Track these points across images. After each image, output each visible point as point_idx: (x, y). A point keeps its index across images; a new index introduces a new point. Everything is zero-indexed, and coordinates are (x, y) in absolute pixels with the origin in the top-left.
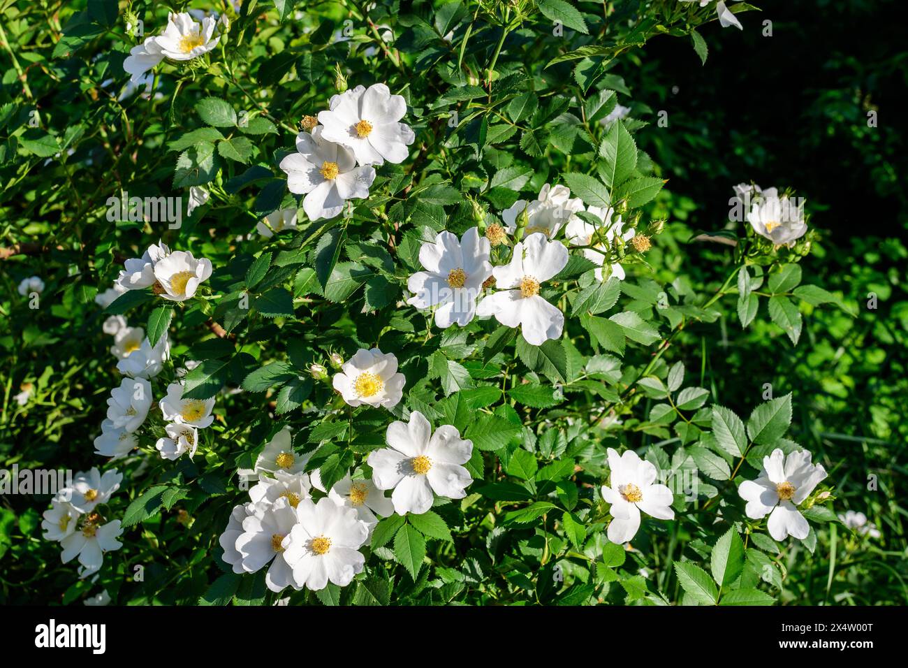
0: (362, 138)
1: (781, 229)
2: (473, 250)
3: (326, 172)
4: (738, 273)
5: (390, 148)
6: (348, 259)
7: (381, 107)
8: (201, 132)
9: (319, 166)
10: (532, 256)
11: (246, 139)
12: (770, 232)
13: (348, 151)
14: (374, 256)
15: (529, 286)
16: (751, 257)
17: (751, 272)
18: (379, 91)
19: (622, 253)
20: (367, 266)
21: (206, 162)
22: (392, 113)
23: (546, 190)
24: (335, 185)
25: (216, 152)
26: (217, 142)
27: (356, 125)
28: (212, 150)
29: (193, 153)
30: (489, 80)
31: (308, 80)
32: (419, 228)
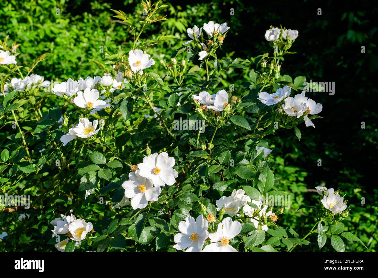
0: (156, 175)
1: (336, 207)
2: (201, 224)
3: (141, 189)
4: (317, 225)
5: (168, 179)
6: (150, 225)
7: (165, 162)
8: (91, 167)
9: (138, 186)
10: (226, 227)
11: (110, 170)
12: (331, 208)
13: (150, 181)
14: (160, 224)
15: (225, 241)
16: (323, 218)
17: (323, 224)
18: (164, 155)
19: (266, 222)
20: (158, 228)
21: (93, 180)
22: (169, 164)
23: (234, 192)
24: (144, 194)
25: (97, 175)
26: (97, 171)
27: (154, 169)
28: (95, 174)
29: (88, 176)
30: (210, 148)
31: (136, 145)
32: (181, 209)
